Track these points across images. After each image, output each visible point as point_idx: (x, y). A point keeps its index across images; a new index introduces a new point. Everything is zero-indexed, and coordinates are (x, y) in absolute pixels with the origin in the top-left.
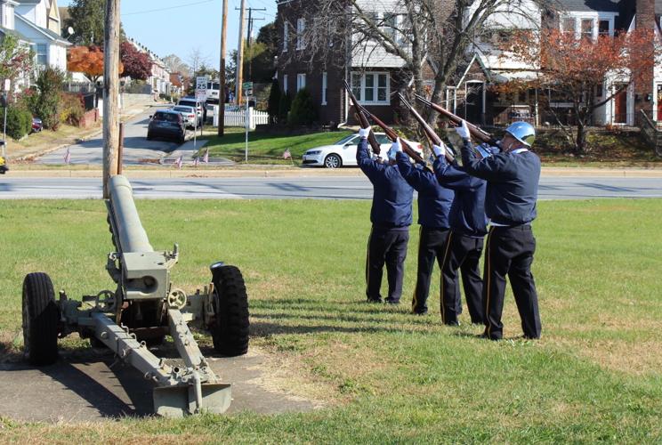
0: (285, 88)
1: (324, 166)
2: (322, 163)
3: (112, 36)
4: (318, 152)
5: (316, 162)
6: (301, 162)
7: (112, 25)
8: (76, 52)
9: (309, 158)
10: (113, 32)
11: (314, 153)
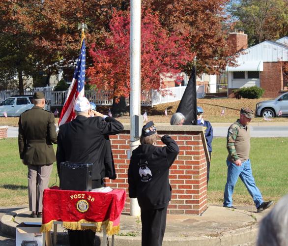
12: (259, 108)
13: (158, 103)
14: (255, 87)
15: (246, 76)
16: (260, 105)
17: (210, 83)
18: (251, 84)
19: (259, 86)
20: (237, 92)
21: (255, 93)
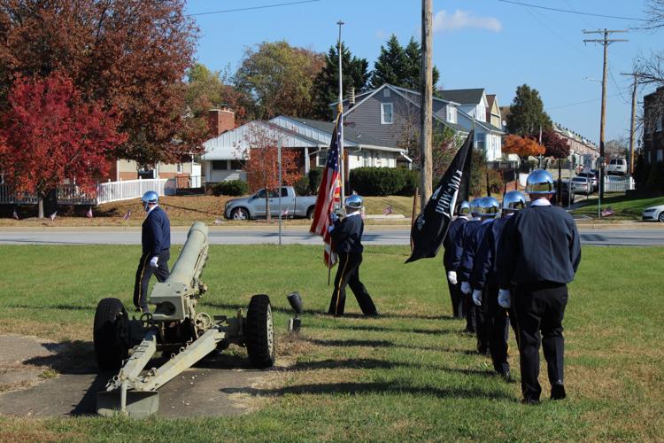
0: (650, 160)
1: (659, 221)
2: (657, 218)
3: (426, 122)
4: (654, 210)
5: (652, 218)
6: (641, 218)
7: (426, 113)
8: (510, 139)
9: (647, 214)
10: (426, 118)
11: (650, 211)
12: (229, 207)
13: (104, 202)
14: (239, 181)
15: (229, 166)
16: (230, 203)
17: (192, 175)
18: (233, 177)
19: (244, 180)
20: (216, 187)
21: (238, 189)
